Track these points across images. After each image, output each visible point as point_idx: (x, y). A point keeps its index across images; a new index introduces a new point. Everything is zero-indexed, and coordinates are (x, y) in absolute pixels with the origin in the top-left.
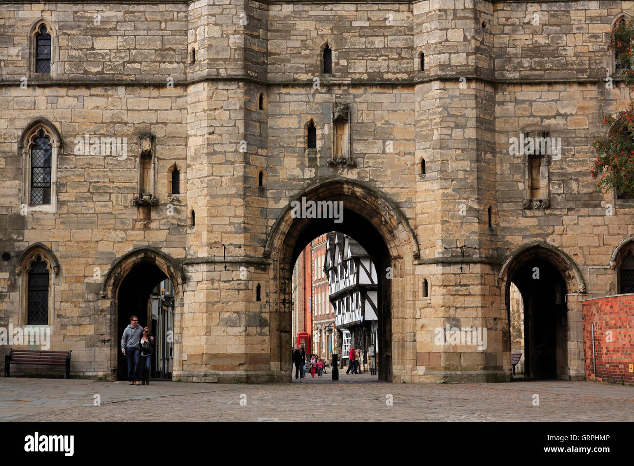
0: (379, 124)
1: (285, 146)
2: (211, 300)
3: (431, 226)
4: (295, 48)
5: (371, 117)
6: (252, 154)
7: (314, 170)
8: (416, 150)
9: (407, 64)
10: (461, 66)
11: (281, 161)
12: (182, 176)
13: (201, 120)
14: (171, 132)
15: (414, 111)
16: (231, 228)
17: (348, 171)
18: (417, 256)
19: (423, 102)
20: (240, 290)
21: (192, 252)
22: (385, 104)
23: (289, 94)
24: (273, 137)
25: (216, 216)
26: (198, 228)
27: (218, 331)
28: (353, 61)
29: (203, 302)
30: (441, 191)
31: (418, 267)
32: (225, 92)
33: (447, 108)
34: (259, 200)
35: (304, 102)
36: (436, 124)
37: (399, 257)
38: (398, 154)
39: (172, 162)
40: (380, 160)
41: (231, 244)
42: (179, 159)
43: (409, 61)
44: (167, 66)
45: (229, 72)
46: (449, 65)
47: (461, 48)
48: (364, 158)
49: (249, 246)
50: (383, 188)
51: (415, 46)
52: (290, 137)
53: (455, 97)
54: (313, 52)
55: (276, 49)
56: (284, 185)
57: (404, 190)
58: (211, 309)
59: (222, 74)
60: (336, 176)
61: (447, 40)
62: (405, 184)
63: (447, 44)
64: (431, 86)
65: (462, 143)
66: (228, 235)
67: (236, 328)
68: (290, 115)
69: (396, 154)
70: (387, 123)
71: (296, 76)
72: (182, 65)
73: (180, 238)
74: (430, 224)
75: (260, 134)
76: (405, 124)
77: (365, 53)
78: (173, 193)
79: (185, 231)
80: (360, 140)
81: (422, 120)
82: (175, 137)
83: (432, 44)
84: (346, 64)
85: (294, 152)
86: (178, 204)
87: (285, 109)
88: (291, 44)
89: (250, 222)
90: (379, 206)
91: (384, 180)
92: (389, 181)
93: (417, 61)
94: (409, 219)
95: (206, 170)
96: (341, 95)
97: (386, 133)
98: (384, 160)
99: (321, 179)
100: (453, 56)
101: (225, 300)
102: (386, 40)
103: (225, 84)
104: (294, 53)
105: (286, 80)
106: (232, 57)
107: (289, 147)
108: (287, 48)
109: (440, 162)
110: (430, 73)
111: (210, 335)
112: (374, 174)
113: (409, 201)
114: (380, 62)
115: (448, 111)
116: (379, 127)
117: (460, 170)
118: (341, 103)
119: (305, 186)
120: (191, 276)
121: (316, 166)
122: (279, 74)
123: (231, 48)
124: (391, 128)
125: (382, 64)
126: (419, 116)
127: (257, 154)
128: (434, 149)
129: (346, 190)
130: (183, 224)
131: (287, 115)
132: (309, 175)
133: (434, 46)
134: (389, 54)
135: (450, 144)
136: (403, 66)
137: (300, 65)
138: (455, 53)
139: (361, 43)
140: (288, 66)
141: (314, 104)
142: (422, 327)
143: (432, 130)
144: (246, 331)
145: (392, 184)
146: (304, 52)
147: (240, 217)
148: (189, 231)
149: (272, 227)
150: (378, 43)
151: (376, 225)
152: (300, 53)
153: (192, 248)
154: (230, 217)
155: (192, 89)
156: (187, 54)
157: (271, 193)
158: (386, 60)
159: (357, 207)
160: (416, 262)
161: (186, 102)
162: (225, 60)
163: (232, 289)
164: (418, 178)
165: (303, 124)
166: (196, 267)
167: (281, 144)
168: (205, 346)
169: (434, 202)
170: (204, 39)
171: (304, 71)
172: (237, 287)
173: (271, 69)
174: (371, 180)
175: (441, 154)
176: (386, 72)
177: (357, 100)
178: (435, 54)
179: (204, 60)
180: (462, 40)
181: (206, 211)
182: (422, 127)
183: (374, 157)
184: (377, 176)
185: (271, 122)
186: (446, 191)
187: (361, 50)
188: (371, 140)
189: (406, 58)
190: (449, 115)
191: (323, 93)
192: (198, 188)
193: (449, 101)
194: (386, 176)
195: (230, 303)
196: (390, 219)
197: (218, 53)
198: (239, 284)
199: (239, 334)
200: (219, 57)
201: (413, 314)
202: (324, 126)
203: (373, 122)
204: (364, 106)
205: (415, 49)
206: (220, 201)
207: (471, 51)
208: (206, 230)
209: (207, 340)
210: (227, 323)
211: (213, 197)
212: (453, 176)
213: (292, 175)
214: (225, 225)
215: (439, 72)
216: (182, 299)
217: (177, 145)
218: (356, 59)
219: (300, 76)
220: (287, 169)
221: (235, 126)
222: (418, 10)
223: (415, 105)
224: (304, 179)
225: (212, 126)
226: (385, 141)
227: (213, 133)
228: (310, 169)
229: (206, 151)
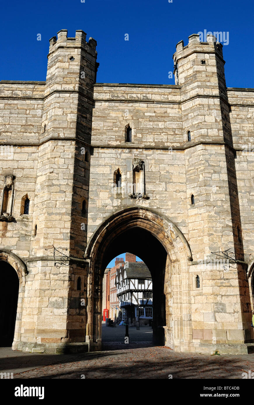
0: (162, 173)
1: (101, 184)
2: (43, 288)
3: (201, 238)
4: (109, 126)
5: (157, 168)
6: (79, 188)
7: (120, 201)
8: (187, 189)
9: (179, 137)
10: (215, 136)
11: (98, 194)
12: (31, 203)
13: (45, 165)
14: (26, 174)
15: (185, 165)
16: (60, 236)
17: (143, 201)
18: (191, 259)
19: (191, 159)
20: (65, 281)
21: (33, 253)
22: (166, 161)
23: (104, 153)
24: (93, 179)
25: (51, 227)
26: (38, 236)
27: (46, 312)
28: (146, 135)
29: (38, 289)
30: (207, 214)
31: (191, 267)
32: (62, 147)
33: (208, 160)
34: (82, 218)
35: (114, 158)
36: (201, 171)
37: (177, 261)
38: (176, 192)
39: (25, 194)
40: (164, 195)
41: (60, 248)
42: (30, 191)
43: (180, 136)
44: (28, 134)
45: (66, 135)
46: (207, 136)
47: (214, 126)
48: (153, 194)
49: (74, 249)
50: (166, 213)
51: (184, 128)
52: (104, 179)
53: (212, 154)
54: (120, 129)
55: (97, 127)
56: (99, 210)
57: (180, 215)
58: (43, 295)
59: (61, 137)
60: (134, 205)
61: (205, 121)
62: (181, 211)
63: (205, 123)
64: (196, 149)
65: (219, 183)
66: (59, 241)
67: (60, 309)
68: (105, 165)
69: (174, 191)
70: (168, 172)
71: (109, 143)
72: (37, 134)
73: (26, 243)
74: (199, 237)
75: (85, 176)
76: (179, 173)
77: (152, 131)
78: (24, 213)
79: (30, 239)
80: (150, 182)
81: (190, 170)
82: (29, 177)
83: (196, 124)
84: (141, 137)
85: (107, 189)
86: (27, 220)
87: (101, 162)
88: (106, 124)
89: (75, 233)
90: (164, 226)
91: (166, 208)
92: (170, 209)
93: (186, 136)
94: (184, 234)
95: (46, 197)
96: (138, 154)
97: (167, 178)
98: (166, 195)
99: (124, 206)
100: (209, 130)
101: (54, 288)
102: (166, 124)
103: (63, 143)
104: (108, 129)
105: (103, 144)
106: (69, 127)
107: (103, 186)
108: (104, 126)
109: (205, 195)
110: (195, 141)
111: (41, 314)
112: (160, 204)
113: (184, 222)
114: (162, 136)
115: (208, 163)
116: (162, 174)
117: (218, 200)
118: (138, 159)
119: (114, 211)
120: (31, 270)
121: (121, 198)
122: (98, 141)
123: (68, 122)
124: (171, 175)
125: (163, 137)
127: (82, 188)
128: (200, 187)
129: (141, 214)
130: (29, 234)
131: (103, 165)
132: (117, 203)
133: (197, 125)
134: (168, 131)
135: (211, 184)
136: (177, 139)
137: (112, 136)
138: (210, 129)
139: (150, 125)
140: (105, 136)
141: (121, 159)
142: (196, 310)
143: (198, 175)
144: (68, 312)
145: (172, 211)
146: (114, 129)
147: (68, 228)
148: (32, 239)
149: (90, 238)
150: (161, 125)
151: (161, 239)
152: (112, 130)
153: (34, 250)
154: (60, 229)
155: (42, 147)
156: (41, 128)
157: (90, 215)
158: (166, 135)
159: (148, 226)
160: (190, 263)
161: (38, 156)
162: (64, 128)
163: (59, 280)
164: (189, 207)
165: (113, 172)
166: (35, 264)
167: (98, 183)
168: (36, 323)
169: (202, 221)
170: (51, 117)
171: (114, 140)
172: (62, 278)
173: (93, 138)
174: (158, 208)
175: (206, 190)
176: (166, 142)
177: (148, 158)
178: (198, 129)
179: (50, 129)
180: (214, 122)
181: (44, 224)
182: (191, 174)
183: (160, 193)
184: (162, 205)
185: (92, 170)
186: (210, 214)
187: (150, 128)
188: (157, 182)
189: (178, 134)
190: (209, 165)
191: (127, 153)
192: (40, 209)
193: (209, 156)
194: (168, 205)
195: (57, 290)
196: (171, 234)
197: (59, 124)
198: (64, 276)
199: (63, 314)
200: (60, 126)
201: (189, 300)
202: (127, 173)
204: (153, 162)
205: (184, 129)
206: (54, 217)
207: (220, 128)
208: (43, 237)
209: (38, 318)
210: (54, 305)
211: (50, 214)
212: (214, 203)
213: (105, 204)
214: (57, 234)
215: (201, 139)
216: (24, 287)
217: (29, 182)
218: (148, 134)
219: (112, 143)
220: (102, 199)
221: (68, 168)
222: (185, 108)
223: (185, 161)
224: (113, 206)
225: (52, 168)
226: (166, 183)
227: (52, 172)
228: (117, 200)
229: (47, 184)
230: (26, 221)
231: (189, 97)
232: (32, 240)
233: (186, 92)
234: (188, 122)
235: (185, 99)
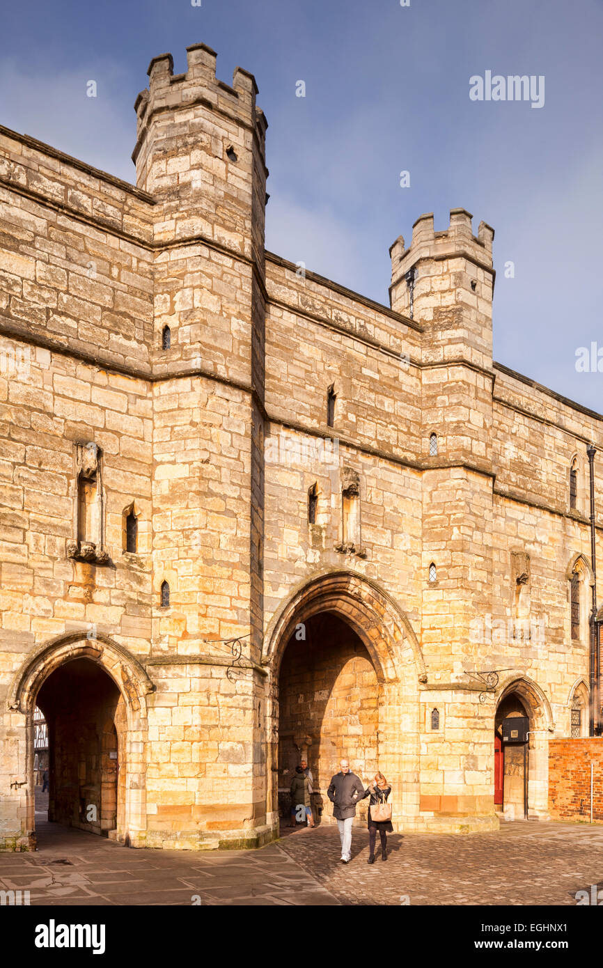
0: (388, 509)
1: (286, 511)
4: (297, 378)
5: (380, 498)
6: (255, 510)
7: (318, 553)
8: (423, 550)
9: (417, 442)
10: (482, 457)
11: (280, 531)
12: (143, 525)
13: (184, 439)
14: (129, 451)
15: (422, 503)
17: (356, 562)
18: (424, 680)
19: (436, 493)
21: (164, 646)
22: (394, 486)
24: (270, 495)
25: (213, 593)
26: (178, 608)
28: (363, 419)
31: (424, 693)
32: (226, 403)
33: (469, 503)
34: (258, 581)
36: (455, 520)
38: (406, 552)
39: (129, 501)
40: (388, 556)
42: (139, 497)
43: (418, 439)
44: (122, 340)
45: (231, 373)
46: (471, 453)
47: (482, 435)
48: (372, 549)
50: (391, 591)
51: (424, 423)
52: (291, 501)
53: (476, 492)
54: (319, 392)
55: (275, 371)
56: (283, 567)
57: (410, 597)
59: (221, 373)
61: (469, 421)
62: (412, 590)
63: (469, 426)
64: (449, 474)
66: (229, 625)
68: (292, 470)
70: (395, 510)
71: (299, 418)
72: (144, 346)
73: (142, 623)
75: (260, 485)
76: (412, 516)
77: (374, 413)
78: (128, 550)
79: (149, 612)
80: (369, 525)
81: (432, 515)
82: (134, 460)
83: (450, 422)
85: (295, 523)
86: (139, 568)
88: (293, 370)
89: (254, 611)
90: (385, 614)
91: (392, 581)
92: (396, 584)
93: (427, 440)
94: (416, 633)
96: (349, 459)
98: (392, 557)
99: (326, 568)
100: (474, 442)
102: (396, 405)
103: (226, 391)
104: (297, 385)
105: (287, 418)
106: (236, 352)
107: (290, 515)
108: (288, 374)
110: (447, 457)
112: (383, 571)
113: (415, 612)
114: (389, 431)
115: (470, 508)
116: (388, 513)
118: (352, 470)
119: (308, 573)
121: (320, 549)
122: (278, 408)
124: (400, 518)
125: (391, 434)
126: (429, 510)
127: (258, 513)
128: (451, 551)
129: (351, 587)
130: (147, 601)
131: (288, 468)
132: (313, 558)
133: (454, 425)
134: (398, 423)
135: (471, 548)
136: (412, 443)
137: (305, 405)
138: (476, 440)
139: (371, 399)
140: (291, 400)
143: (450, 528)
145: (399, 588)
146: (308, 387)
147: (245, 599)
148: (156, 613)
149: (268, 623)
150: (388, 405)
152: (304, 388)
153: (165, 640)
154: (231, 598)
156: (153, 333)
158: (395, 430)
159: (355, 612)
161: (152, 409)
162: (225, 353)
164: (425, 585)
165: (306, 488)
166: (176, 670)
167: (281, 508)
169: (451, 616)
170: (192, 310)
171: (309, 415)
173: (269, 398)
174: (379, 579)
175: (463, 558)
176: (395, 446)
177: (366, 471)
178: (456, 435)
179: (192, 344)
180: (482, 426)
181: (197, 582)
182: (435, 522)
183: (382, 550)
184: (385, 574)
185: (268, 474)
187: (371, 408)
188: (380, 526)
189: (415, 436)
190: (471, 513)
192: (177, 546)
193: (471, 495)
194: (394, 576)
196: (395, 632)
197: (215, 337)
200: (217, 345)
202: (329, 495)
203: (382, 506)
204: (373, 482)
205: (425, 426)
206: (218, 570)
208: (196, 612)
211: (208, 561)
213: (293, 555)
214: (225, 608)
215: (462, 457)
216: (146, 719)
217: (137, 474)
218: (366, 418)
219: (304, 420)
220: (287, 545)
221: (238, 459)
222: (429, 379)
223: (423, 495)
224: (306, 562)
225: (205, 450)
226: (393, 532)
227: (207, 462)
228: (314, 551)
229: (195, 487)
230: (136, 569)
231: (442, 357)
232: (154, 615)
233: (435, 343)
234: (434, 414)
235: (431, 359)
